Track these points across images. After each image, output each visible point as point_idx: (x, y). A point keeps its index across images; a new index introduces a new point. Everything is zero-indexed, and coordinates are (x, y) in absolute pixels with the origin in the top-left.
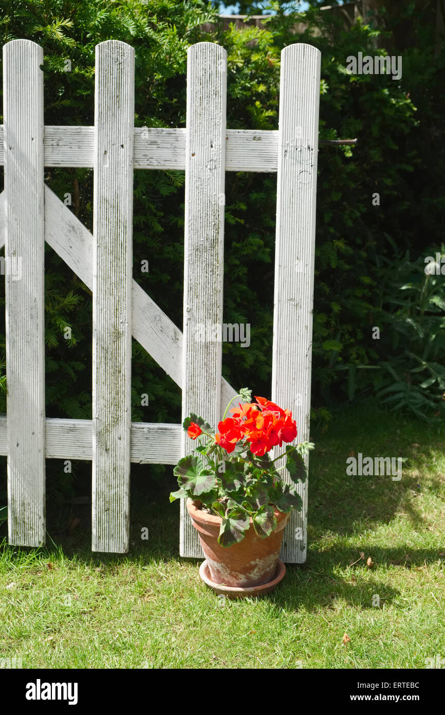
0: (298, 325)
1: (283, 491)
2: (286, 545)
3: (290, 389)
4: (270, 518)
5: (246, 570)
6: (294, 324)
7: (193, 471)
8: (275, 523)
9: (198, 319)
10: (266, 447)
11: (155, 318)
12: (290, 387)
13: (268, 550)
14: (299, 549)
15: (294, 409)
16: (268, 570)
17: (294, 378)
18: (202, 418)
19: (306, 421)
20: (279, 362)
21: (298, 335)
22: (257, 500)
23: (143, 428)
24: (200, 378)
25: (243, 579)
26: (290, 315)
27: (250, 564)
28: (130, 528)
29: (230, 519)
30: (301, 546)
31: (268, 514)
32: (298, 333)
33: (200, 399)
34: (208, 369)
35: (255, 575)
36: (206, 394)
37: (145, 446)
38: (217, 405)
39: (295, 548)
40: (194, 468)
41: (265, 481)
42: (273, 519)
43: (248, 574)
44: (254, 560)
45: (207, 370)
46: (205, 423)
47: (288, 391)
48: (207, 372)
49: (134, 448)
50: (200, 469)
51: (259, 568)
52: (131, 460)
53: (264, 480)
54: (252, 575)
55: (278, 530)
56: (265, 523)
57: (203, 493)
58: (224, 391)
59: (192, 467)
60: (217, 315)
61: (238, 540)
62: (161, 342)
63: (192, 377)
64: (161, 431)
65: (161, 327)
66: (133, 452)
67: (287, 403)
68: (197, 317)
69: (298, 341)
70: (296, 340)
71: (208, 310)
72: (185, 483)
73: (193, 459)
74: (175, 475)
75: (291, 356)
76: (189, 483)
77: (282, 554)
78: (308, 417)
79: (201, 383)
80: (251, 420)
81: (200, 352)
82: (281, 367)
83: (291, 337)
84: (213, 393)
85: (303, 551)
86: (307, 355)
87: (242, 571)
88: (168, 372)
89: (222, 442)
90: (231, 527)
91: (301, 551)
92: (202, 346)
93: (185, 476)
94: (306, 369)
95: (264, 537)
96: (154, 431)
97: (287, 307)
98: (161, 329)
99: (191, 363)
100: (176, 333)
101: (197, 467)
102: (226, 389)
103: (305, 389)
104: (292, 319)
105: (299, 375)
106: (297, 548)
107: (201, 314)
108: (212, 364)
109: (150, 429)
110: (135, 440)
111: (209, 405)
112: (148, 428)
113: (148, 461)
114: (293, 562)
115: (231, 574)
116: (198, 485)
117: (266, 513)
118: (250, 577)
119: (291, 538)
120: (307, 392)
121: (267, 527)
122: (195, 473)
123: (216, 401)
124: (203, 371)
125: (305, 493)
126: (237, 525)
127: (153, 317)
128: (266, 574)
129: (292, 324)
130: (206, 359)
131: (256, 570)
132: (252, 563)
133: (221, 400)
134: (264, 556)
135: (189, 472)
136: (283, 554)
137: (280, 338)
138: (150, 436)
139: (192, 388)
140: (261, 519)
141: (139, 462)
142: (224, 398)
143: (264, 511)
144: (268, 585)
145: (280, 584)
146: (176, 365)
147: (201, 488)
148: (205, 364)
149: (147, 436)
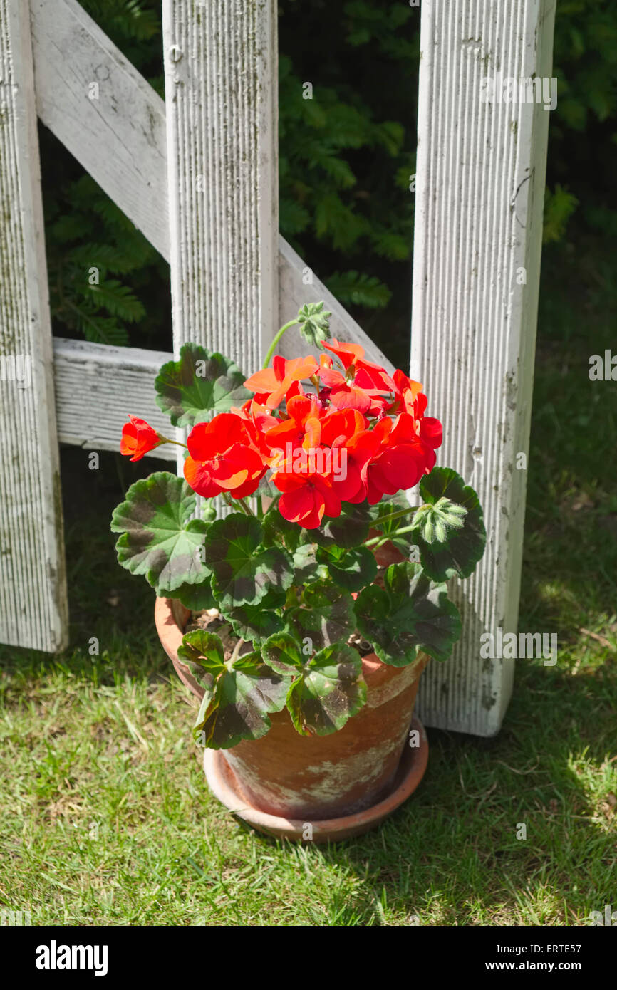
0: (490, 119)
1: (411, 591)
2: (445, 689)
3: (462, 298)
4: (346, 682)
5: (301, 782)
6: (477, 114)
7: (170, 514)
8: (361, 695)
9: (202, 85)
10: (323, 506)
11: (95, 72)
12: (462, 294)
14: (479, 704)
15: (473, 354)
16: (363, 779)
17: (476, 269)
18: (226, 355)
19: (505, 389)
20: (430, 222)
21: (489, 147)
22: (324, 621)
23: (84, 362)
24: (216, 249)
25: (293, 799)
26: (465, 85)
27: (308, 772)
29: (238, 673)
30: (484, 697)
31: (340, 670)
32: (488, 142)
33: (217, 306)
34: (236, 227)
35: (325, 793)
36: (234, 293)
37: (92, 405)
38: (264, 325)
39: (470, 701)
40: (173, 506)
42: (357, 684)
43: (305, 790)
44: (319, 763)
45: (233, 229)
46: (232, 369)
47: (456, 302)
48: (233, 234)
49: (66, 408)
50: (186, 513)
51: (336, 781)
52: (59, 437)
53: (352, 564)
54: (316, 793)
55: (381, 700)
56: (334, 695)
58: (287, 286)
59: (169, 507)
60: (255, 77)
61: (255, 734)
62: (116, 141)
63: (193, 244)
64: (129, 373)
65: (113, 98)
66: (63, 417)
67: (454, 336)
68: (202, 79)
69: (487, 166)
70: (481, 163)
71: (230, 60)
72: (140, 552)
73: (169, 482)
74: (114, 529)
75: (466, 206)
76: (153, 551)
78: (510, 380)
79: (221, 265)
80: (291, 424)
81: (214, 180)
82: (439, 237)
83: (468, 153)
84: (250, 291)
85: (488, 708)
86: (512, 208)
87: (289, 783)
88: (139, 223)
90: (238, 695)
91: (484, 710)
92: (217, 163)
93: (148, 529)
94: (510, 246)
95: (325, 732)
96: (110, 371)
97: (458, 64)
98: (112, 103)
99: (191, 205)
100: (152, 116)
101: (181, 504)
102: (291, 280)
103: (506, 302)
104: (471, 98)
105: (489, 263)
106: (473, 700)
107: (211, 71)
108: (245, 215)
109: (100, 365)
110: (66, 391)
111: (243, 323)
112: (96, 363)
113: (101, 445)
115: (261, 783)
116: (178, 558)
117: (338, 665)
118: (310, 796)
120: (509, 312)
121: (337, 706)
122: (177, 521)
123: (261, 313)
124: (224, 233)
126: (255, 696)
127: (91, 70)
128: (358, 790)
129: (470, 113)
130: (229, 199)
131: (326, 784)
132: (314, 769)
133: (280, 308)
134: (346, 756)
135: (160, 517)
137: (435, 153)
138: (102, 383)
139: (195, 275)
140: (322, 681)
141: (79, 443)
142: (287, 304)
143: (332, 660)
144: (360, 820)
145: (397, 815)
146: (159, 205)
147: (181, 570)
148: (227, 211)
149: (96, 384)
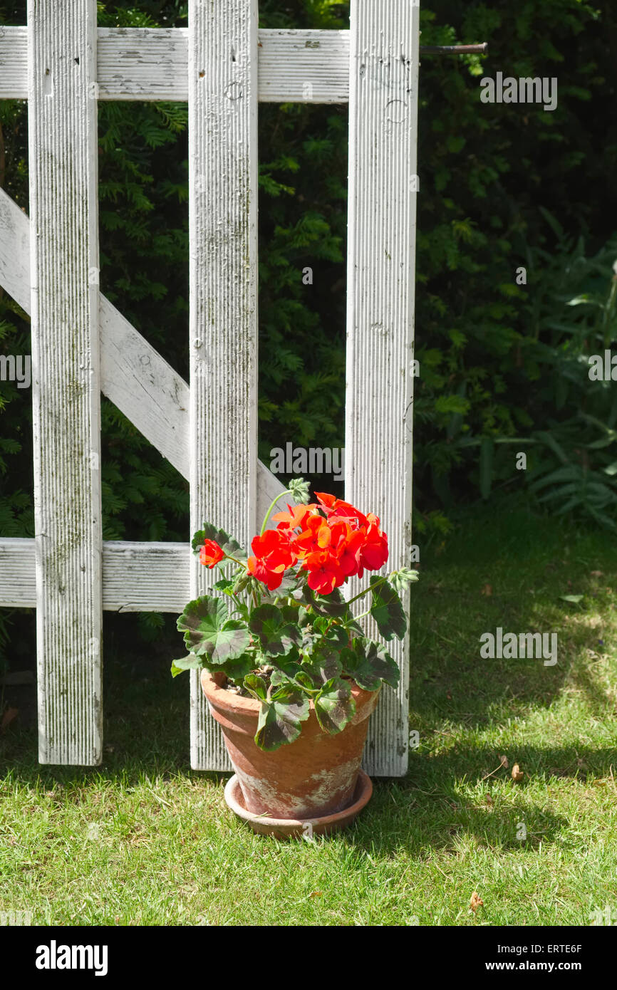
0: (389, 369)
1: (367, 654)
2: (372, 746)
3: (376, 478)
4: (343, 701)
5: (305, 790)
6: (381, 366)
7: (210, 622)
8: (353, 709)
9: (214, 360)
10: (334, 578)
11: (141, 360)
12: (376, 476)
13: (341, 754)
14: (395, 753)
15: (384, 514)
16: (342, 788)
17: (384, 460)
18: (226, 531)
19: (404, 534)
20: (356, 433)
21: (389, 385)
22: (322, 670)
23: (123, 551)
24: (220, 462)
25: (299, 805)
26: (374, 350)
27: (311, 780)
28: (104, 723)
29: (275, 703)
30: (398, 747)
31: (340, 694)
32: (388, 382)
33: (220, 499)
34: (234, 447)
35: (320, 797)
36: (232, 489)
37: (128, 581)
38: (251, 509)
39: (389, 751)
40: (212, 617)
41: (336, 638)
42: (349, 701)
43: (307, 796)
44: (318, 772)
45: (232, 449)
46: (231, 539)
47: (372, 481)
48: (232, 452)
49: (109, 585)
50: (222, 619)
51: (327, 786)
52: (103, 606)
53: (333, 636)
54: (314, 798)
55: (358, 720)
56: (336, 709)
57: (229, 659)
58: (262, 485)
59: (209, 617)
60: (248, 354)
61: (290, 739)
62: (152, 401)
63: (206, 461)
64: (155, 554)
65: (151, 375)
66: (107, 592)
67: (372, 503)
68: (214, 357)
69: (389, 397)
70: (385, 395)
71: (232, 345)
72: (197, 643)
73: (209, 601)
74: (179, 630)
75: (377, 422)
76: (204, 643)
77: (366, 762)
78: (407, 527)
79: (223, 472)
80: (308, 533)
81: (220, 419)
82: (361, 442)
83: (377, 390)
84: (243, 488)
85: (401, 755)
86: (404, 420)
87: (298, 791)
88: (165, 454)
89: (259, 571)
90: (277, 715)
91: (399, 756)
92: (222, 408)
93: (198, 632)
94: (404, 444)
95: (333, 733)
96: (142, 555)
97: (370, 338)
98: (151, 378)
99: (205, 437)
100: (176, 385)
101: (218, 615)
102: (265, 481)
103: (403, 478)
104: (377, 357)
105: (392, 455)
106: (391, 750)
107: (220, 352)
108: (240, 439)
109: (135, 552)
110: (110, 572)
111: (237, 509)
112: (132, 550)
113: (132, 608)
114: (385, 774)
115: (278, 798)
116: (220, 646)
117: (338, 691)
118: (311, 801)
119: (381, 734)
120: (405, 485)
121: (339, 716)
122: (215, 627)
123: (249, 502)
124: (226, 451)
125: (405, 658)
126: (288, 713)
127: (138, 359)
128: (338, 795)
129: (377, 366)
130: (230, 430)
131: (322, 789)
132: (315, 777)
133: (258, 500)
134: (335, 765)
135: (204, 625)
136: (368, 760)
137: (357, 392)
138: (136, 564)
139: (206, 480)
140: (329, 702)
141: (117, 609)
142: (262, 496)
143: (333, 688)
144: (342, 815)
145: (362, 813)
146: (180, 440)
147: (224, 652)
148: (228, 437)
149: (131, 565)
